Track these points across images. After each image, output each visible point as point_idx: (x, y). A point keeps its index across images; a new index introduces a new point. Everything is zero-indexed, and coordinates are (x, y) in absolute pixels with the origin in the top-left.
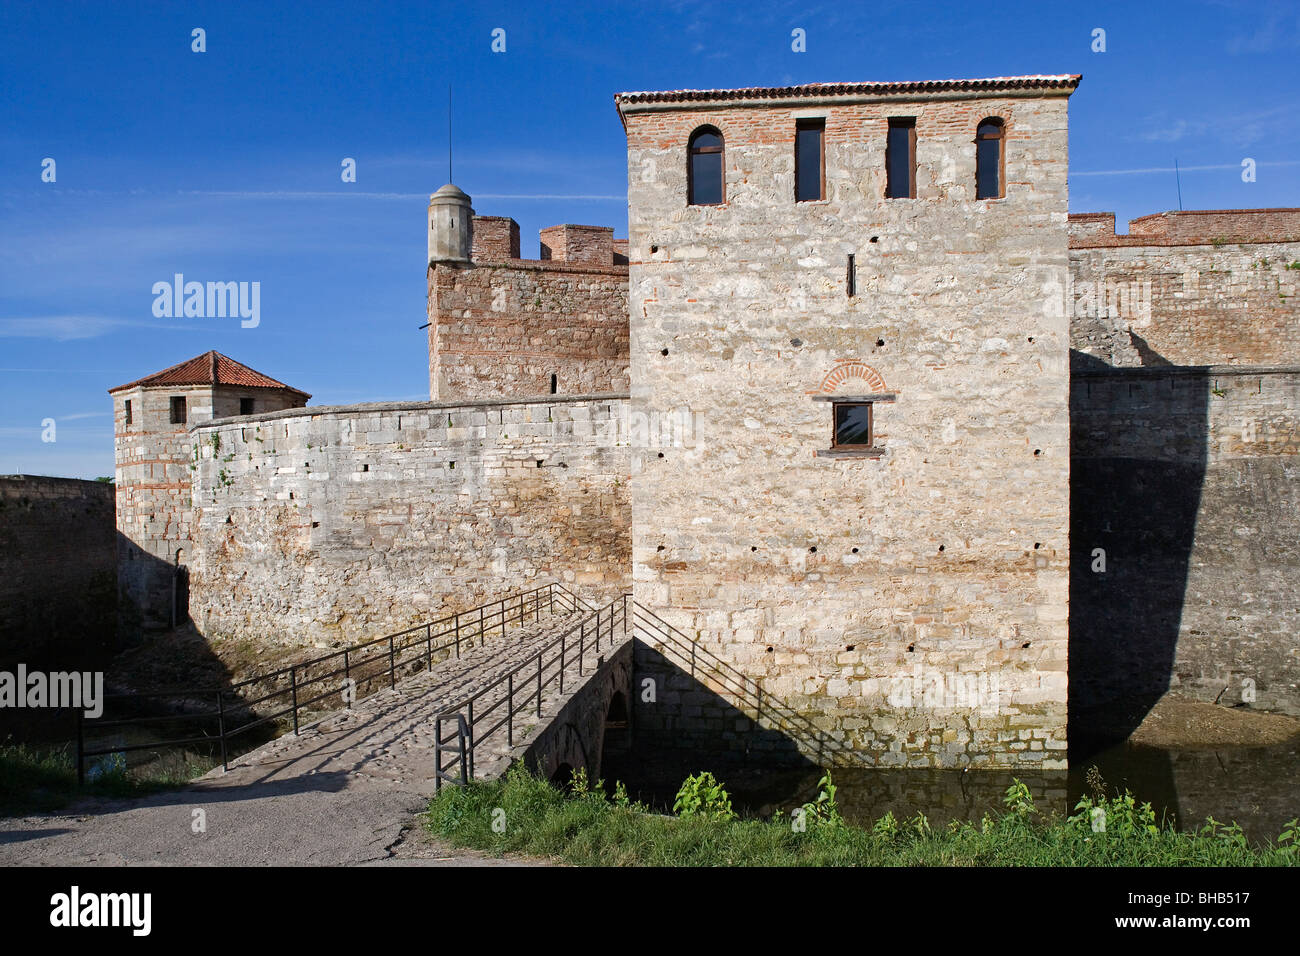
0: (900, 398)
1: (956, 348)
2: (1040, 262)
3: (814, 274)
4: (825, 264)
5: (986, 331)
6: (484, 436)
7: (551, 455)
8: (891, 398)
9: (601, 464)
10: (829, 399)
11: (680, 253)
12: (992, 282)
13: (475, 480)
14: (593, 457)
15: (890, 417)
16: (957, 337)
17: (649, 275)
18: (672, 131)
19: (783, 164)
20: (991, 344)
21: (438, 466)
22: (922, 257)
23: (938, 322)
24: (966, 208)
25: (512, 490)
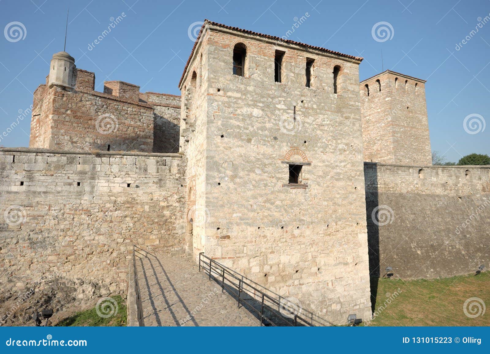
0: (312, 164)
1: (330, 146)
2: (353, 118)
3: (282, 111)
4: (286, 108)
5: (339, 141)
6: (99, 170)
7: (135, 181)
8: (309, 164)
9: (161, 187)
10: (288, 163)
11: (229, 94)
12: (341, 123)
13: (92, 192)
14: (157, 183)
15: (309, 172)
16: (330, 143)
17: (216, 101)
18: (227, 42)
19: (270, 65)
20: (340, 147)
21: (70, 184)
22: (318, 111)
23: (324, 136)
24: (331, 95)
25: (113, 198)
